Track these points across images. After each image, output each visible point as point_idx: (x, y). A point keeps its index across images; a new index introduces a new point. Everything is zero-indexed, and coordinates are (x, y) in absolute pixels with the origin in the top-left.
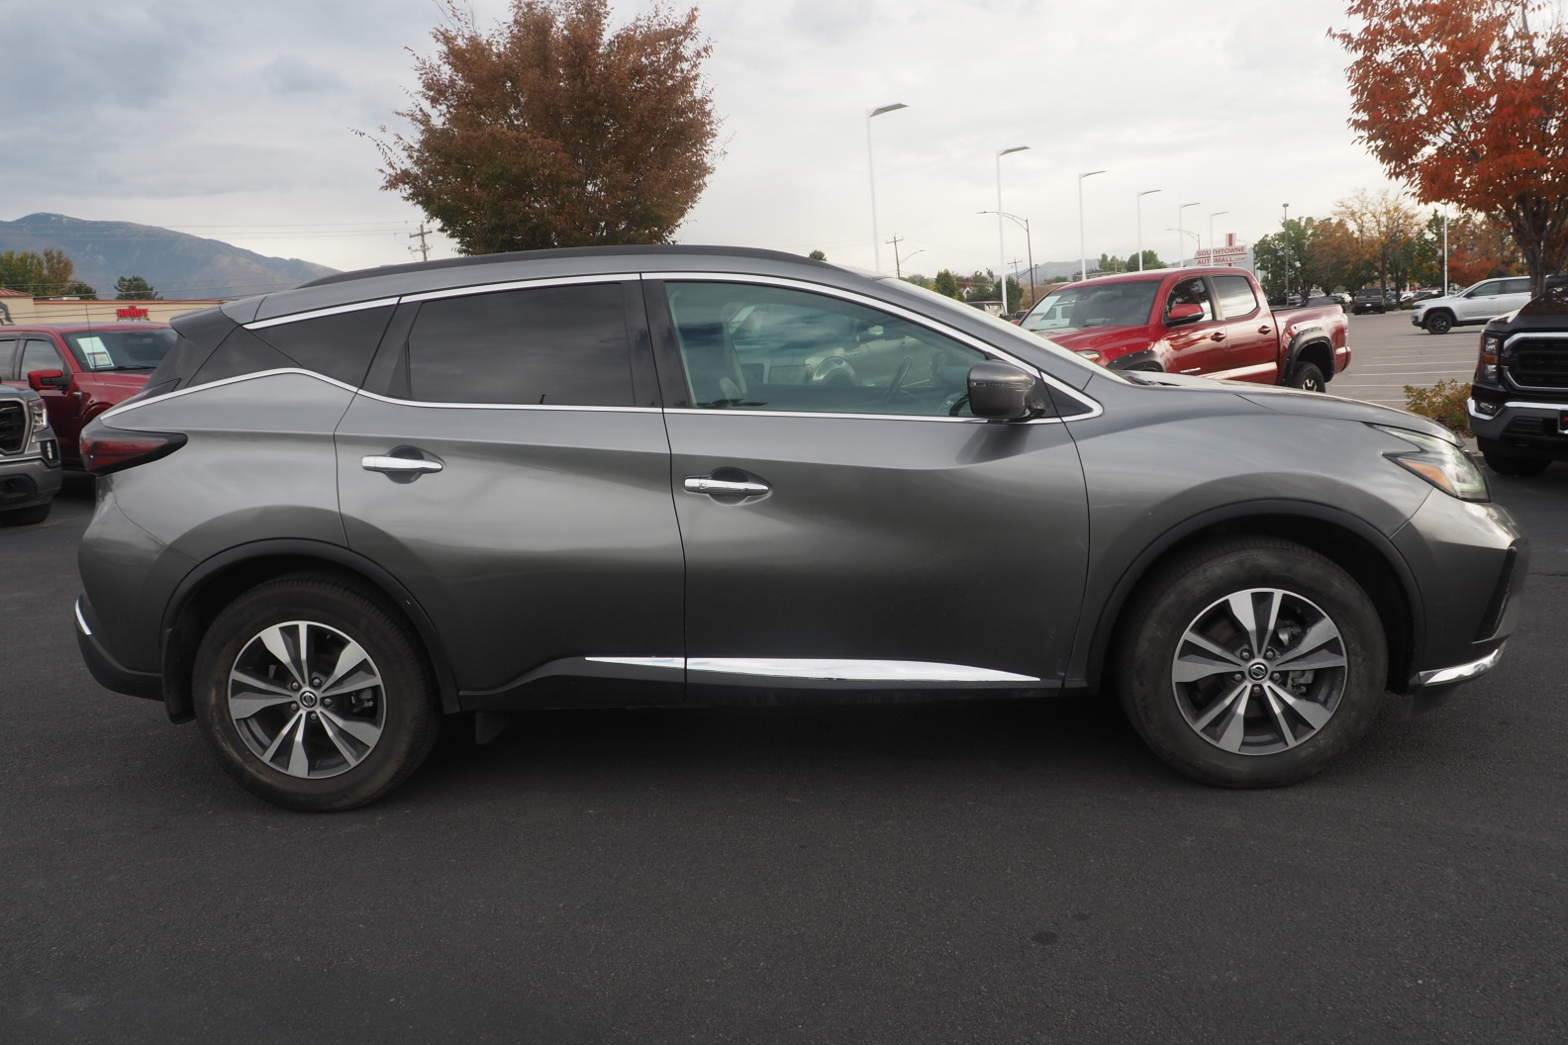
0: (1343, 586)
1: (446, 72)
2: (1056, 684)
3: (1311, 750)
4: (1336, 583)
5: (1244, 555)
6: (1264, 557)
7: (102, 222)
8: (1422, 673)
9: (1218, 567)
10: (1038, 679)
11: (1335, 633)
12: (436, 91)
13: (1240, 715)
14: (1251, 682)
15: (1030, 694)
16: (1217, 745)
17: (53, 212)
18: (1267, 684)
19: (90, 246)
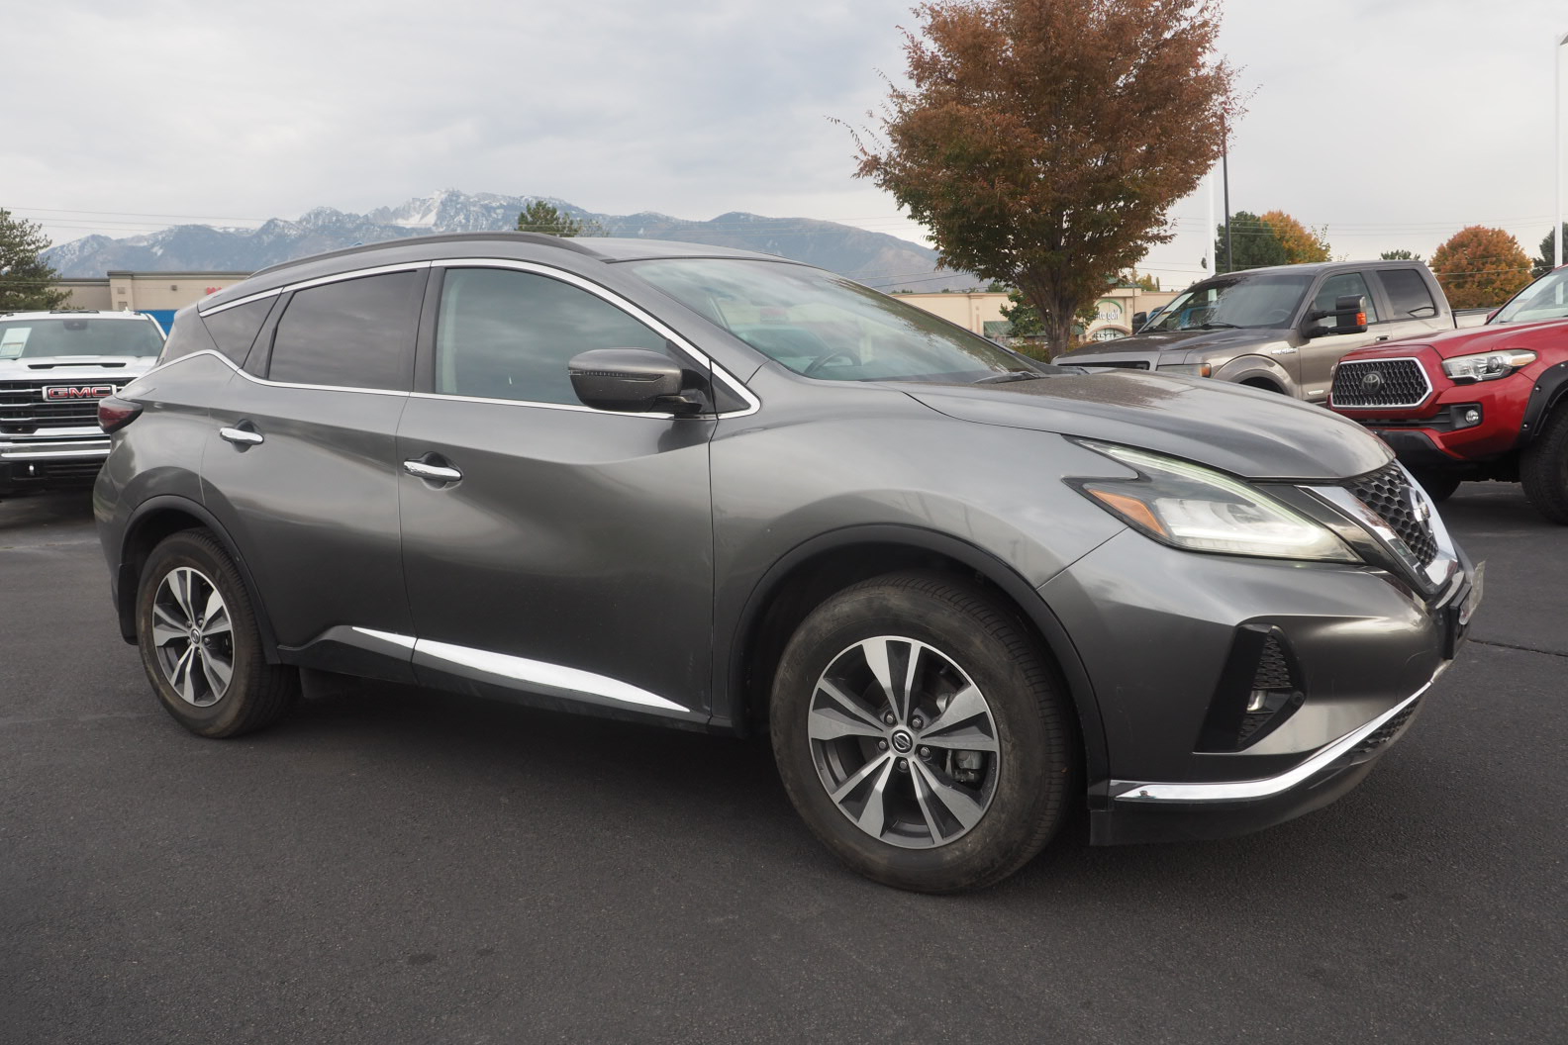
0: (984, 644)
1: (930, 46)
2: (702, 718)
3: (957, 853)
4: (977, 641)
5: (875, 592)
6: (894, 597)
7: (784, 219)
8: (1113, 782)
9: (846, 605)
10: (688, 710)
11: (983, 706)
12: (922, 68)
13: (877, 792)
14: (895, 753)
15: (681, 726)
16: (855, 823)
17: (743, 211)
18: (912, 759)
19: (771, 242)
